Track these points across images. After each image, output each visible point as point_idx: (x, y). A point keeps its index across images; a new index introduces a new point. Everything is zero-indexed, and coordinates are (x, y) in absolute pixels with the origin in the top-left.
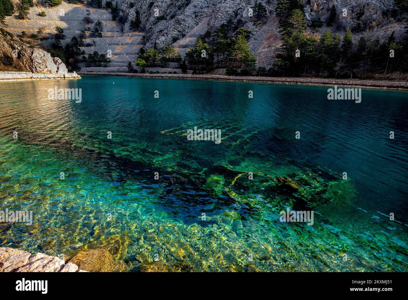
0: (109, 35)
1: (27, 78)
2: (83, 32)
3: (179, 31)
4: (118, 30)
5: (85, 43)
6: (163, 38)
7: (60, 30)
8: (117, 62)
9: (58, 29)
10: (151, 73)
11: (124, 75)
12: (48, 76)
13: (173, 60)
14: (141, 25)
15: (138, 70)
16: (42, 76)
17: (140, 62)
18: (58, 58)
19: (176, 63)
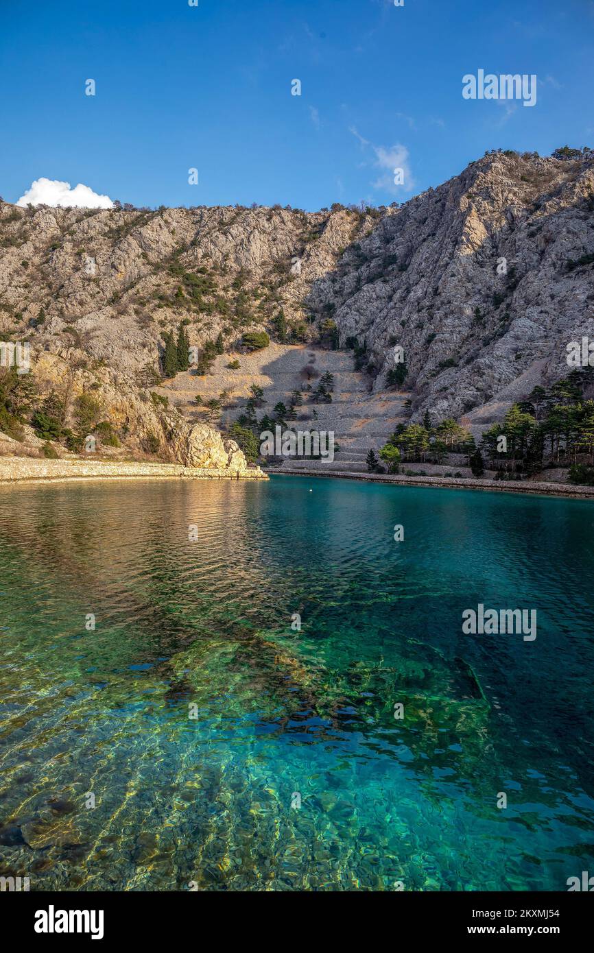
0: (344, 399)
1: (175, 475)
2: (297, 393)
3: (478, 390)
4: (364, 389)
5: (299, 414)
6: (445, 404)
7: (258, 391)
8: (352, 451)
9: (254, 389)
10: (410, 474)
11: (357, 478)
12: (210, 474)
13: (457, 449)
14: (406, 379)
15: (387, 468)
16: (199, 472)
17: (388, 452)
18: (233, 441)
19: (464, 456)
